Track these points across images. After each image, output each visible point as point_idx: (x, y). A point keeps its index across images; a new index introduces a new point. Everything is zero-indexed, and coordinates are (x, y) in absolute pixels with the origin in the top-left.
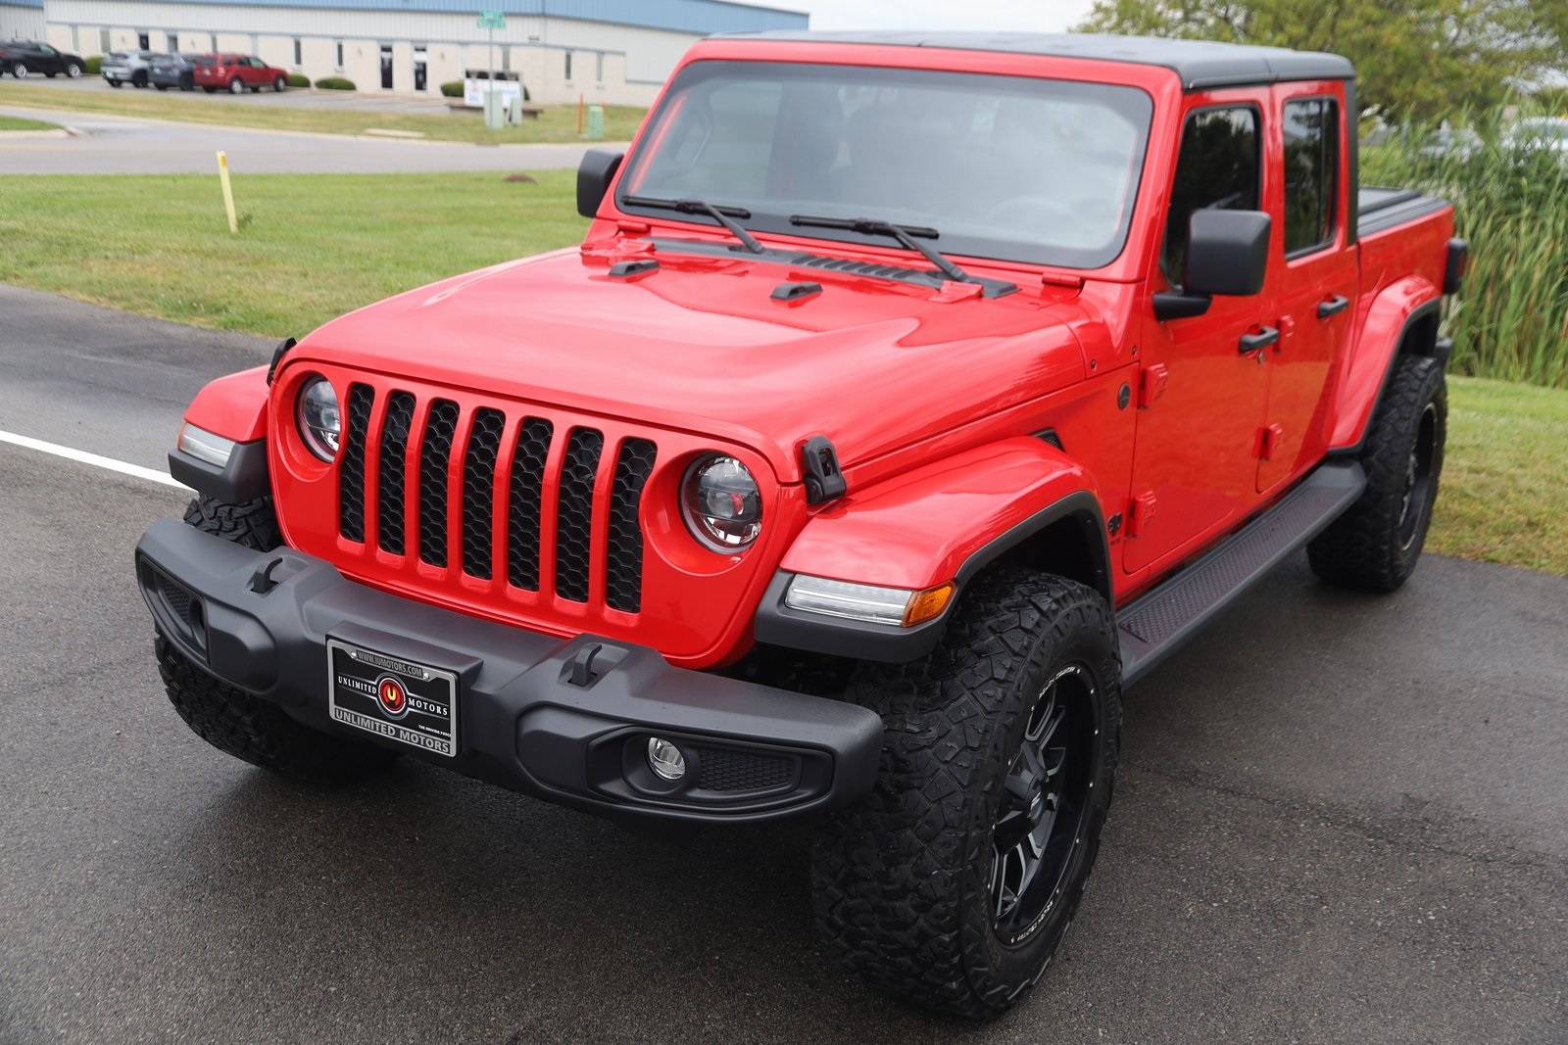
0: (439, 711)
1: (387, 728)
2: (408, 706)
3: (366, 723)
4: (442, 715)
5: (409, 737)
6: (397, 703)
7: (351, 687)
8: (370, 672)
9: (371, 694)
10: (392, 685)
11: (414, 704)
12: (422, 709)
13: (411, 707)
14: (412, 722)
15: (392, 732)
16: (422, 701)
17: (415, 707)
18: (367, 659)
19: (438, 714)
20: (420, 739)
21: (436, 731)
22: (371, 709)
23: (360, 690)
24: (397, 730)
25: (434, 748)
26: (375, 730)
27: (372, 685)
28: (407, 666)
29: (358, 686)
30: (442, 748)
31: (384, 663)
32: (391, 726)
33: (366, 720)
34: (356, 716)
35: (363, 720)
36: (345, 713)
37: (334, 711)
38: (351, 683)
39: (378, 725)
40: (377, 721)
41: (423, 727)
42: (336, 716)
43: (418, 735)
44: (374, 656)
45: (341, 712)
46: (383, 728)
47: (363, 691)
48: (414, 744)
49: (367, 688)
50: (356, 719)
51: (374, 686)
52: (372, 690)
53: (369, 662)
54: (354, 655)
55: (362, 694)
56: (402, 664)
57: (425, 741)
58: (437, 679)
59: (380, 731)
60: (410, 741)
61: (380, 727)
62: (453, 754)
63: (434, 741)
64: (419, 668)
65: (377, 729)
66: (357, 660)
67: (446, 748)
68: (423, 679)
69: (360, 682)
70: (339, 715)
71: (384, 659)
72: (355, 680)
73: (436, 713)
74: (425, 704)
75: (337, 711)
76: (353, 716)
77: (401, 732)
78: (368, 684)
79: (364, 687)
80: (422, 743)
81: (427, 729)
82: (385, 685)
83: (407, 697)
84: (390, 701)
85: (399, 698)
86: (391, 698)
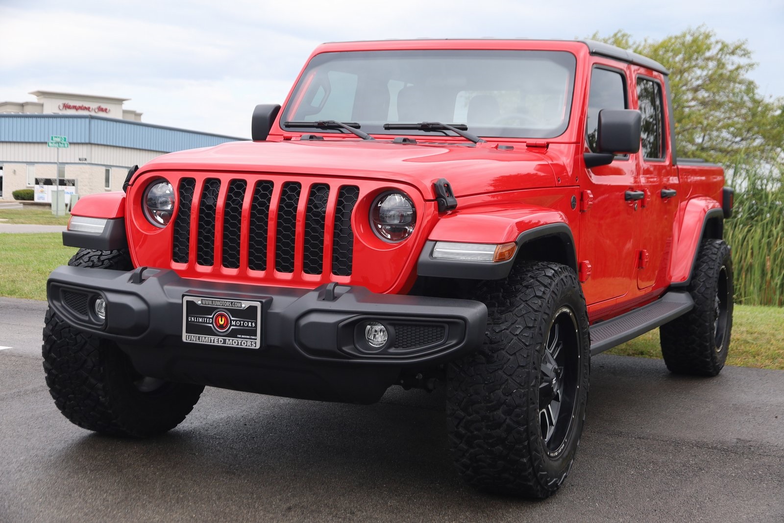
0: (250, 325)
1: (218, 340)
2: (231, 325)
3: (206, 340)
4: (252, 327)
5: (232, 342)
6: (224, 326)
7: (197, 322)
8: (208, 310)
9: (209, 323)
10: (222, 316)
12: (240, 326)
13: (233, 326)
14: (233, 334)
15: (221, 341)
16: (240, 321)
17: (236, 325)
18: (209, 302)
19: (250, 327)
20: (238, 343)
22: (209, 332)
23: (202, 322)
24: (225, 340)
25: (246, 346)
27: (210, 318)
28: (232, 303)
29: (201, 320)
30: (251, 345)
31: (218, 303)
32: (221, 339)
33: (205, 338)
34: (199, 337)
35: (203, 338)
36: (192, 337)
37: (185, 337)
38: (196, 319)
39: (212, 339)
40: (213, 338)
41: (240, 336)
42: (186, 340)
43: (237, 340)
44: (212, 300)
45: (190, 337)
46: (215, 341)
47: (204, 323)
48: (235, 345)
49: (207, 320)
50: (199, 339)
51: (211, 318)
52: (209, 321)
53: (205, 304)
54: (200, 302)
55: (203, 324)
56: (229, 302)
57: (241, 343)
58: (250, 307)
59: (214, 342)
60: (232, 344)
61: (214, 340)
62: (258, 347)
63: (247, 341)
64: (239, 303)
65: (212, 342)
66: (201, 305)
67: (254, 344)
68: (241, 309)
69: (202, 318)
70: (188, 339)
71: (218, 301)
72: (199, 317)
73: (248, 326)
74: (242, 322)
75: (188, 336)
76: (197, 337)
77: (227, 340)
78: (207, 318)
79: (204, 320)
80: (239, 345)
81: (242, 336)
82: (218, 316)
83: (231, 320)
84: (220, 325)
85: (226, 322)
86: (221, 323)
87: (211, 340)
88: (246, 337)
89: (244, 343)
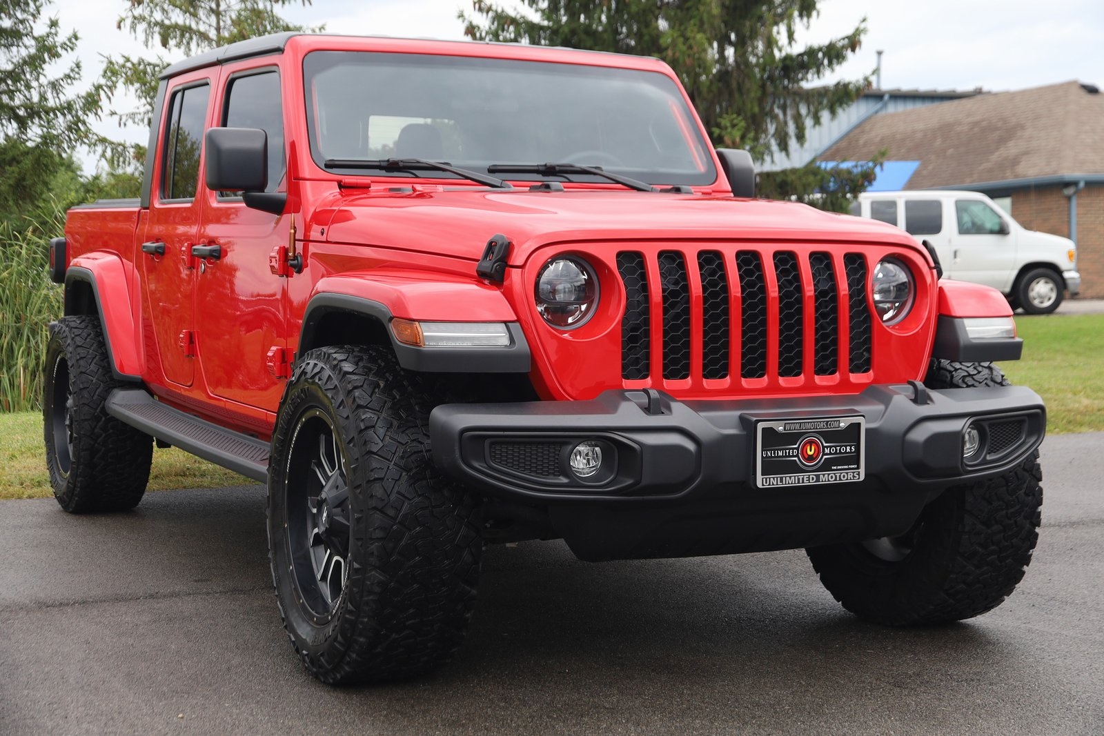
0: (848, 450)
1: (809, 478)
3: (790, 480)
4: (851, 452)
5: (827, 478)
6: (814, 456)
7: (775, 457)
8: (791, 438)
9: (793, 456)
10: (811, 443)
11: (830, 450)
12: (836, 453)
13: (827, 454)
14: (827, 466)
15: (813, 479)
16: (835, 447)
17: (830, 454)
18: (795, 427)
19: (849, 452)
20: (836, 477)
21: (845, 467)
22: (793, 468)
23: (782, 456)
24: (818, 477)
25: (847, 479)
26: (799, 483)
27: (793, 449)
28: (828, 422)
29: (780, 454)
30: (854, 477)
31: (808, 426)
32: (812, 475)
33: (790, 477)
34: (781, 478)
35: (788, 478)
36: (772, 479)
37: (760, 481)
38: (774, 453)
39: (801, 477)
40: (801, 475)
41: (835, 468)
42: (763, 485)
43: (834, 474)
44: (801, 423)
45: (768, 479)
46: (805, 479)
47: (786, 456)
48: (832, 481)
49: (789, 452)
50: (781, 481)
51: (795, 449)
52: (793, 453)
53: (795, 429)
54: (781, 428)
55: (784, 459)
56: (824, 422)
57: (840, 476)
58: (852, 425)
59: (803, 482)
60: (829, 481)
61: (803, 479)
62: (862, 477)
63: (847, 473)
64: (837, 421)
65: (801, 482)
66: (784, 432)
67: (857, 476)
68: (839, 429)
69: (783, 450)
70: (766, 483)
71: (809, 422)
72: (778, 450)
73: (846, 452)
74: (838, 448)
75: (764, 479)
76: (779, 479)
77: (821, 476)
78: (790, 449)
79: (786, 452)
80: (838, 479)
81: (838, 467)
82: (806, 444)
83: (824, 447)
84: (809, 456)
85: (817, 450)
86: (810, 453)
87: (799, 479)
88: (843, 467)
89: (844, 477)
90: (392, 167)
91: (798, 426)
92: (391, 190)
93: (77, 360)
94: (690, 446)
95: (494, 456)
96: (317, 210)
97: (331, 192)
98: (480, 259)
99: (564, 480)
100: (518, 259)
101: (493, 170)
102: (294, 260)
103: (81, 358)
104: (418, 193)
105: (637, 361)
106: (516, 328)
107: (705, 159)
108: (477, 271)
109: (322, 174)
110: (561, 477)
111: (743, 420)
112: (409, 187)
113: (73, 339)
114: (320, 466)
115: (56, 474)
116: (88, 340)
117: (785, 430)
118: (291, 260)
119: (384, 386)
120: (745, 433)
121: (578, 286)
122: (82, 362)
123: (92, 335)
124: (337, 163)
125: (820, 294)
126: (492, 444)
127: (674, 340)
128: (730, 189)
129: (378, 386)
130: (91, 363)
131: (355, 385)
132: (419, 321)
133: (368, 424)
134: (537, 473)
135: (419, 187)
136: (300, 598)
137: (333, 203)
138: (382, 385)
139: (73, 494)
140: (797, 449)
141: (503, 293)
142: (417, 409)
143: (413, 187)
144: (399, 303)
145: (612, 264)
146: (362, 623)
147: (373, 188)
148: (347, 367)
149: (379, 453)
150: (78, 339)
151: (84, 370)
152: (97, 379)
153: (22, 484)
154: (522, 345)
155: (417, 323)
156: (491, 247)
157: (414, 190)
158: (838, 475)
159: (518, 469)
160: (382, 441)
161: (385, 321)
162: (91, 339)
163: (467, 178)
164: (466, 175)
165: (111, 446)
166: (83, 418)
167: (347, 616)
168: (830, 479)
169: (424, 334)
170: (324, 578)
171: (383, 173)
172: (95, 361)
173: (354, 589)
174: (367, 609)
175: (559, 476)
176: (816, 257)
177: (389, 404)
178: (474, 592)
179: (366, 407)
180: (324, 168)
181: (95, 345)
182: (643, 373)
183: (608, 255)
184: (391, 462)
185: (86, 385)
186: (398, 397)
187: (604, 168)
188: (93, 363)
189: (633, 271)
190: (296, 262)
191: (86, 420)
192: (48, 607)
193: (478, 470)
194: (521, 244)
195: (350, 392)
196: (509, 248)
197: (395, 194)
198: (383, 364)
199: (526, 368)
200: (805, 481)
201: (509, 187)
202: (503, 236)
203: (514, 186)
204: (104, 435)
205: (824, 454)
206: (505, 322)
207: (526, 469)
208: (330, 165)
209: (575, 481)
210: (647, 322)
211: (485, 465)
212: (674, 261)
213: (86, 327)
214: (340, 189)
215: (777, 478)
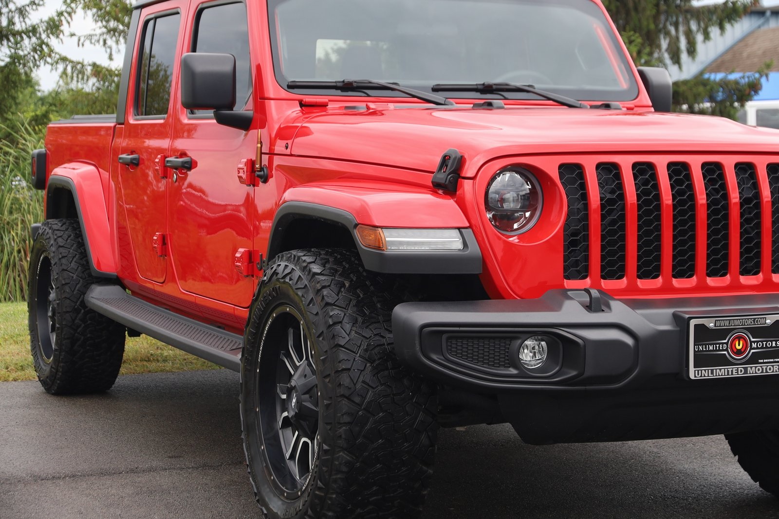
0: (774, 345)
1: (738, 370)
3: (721, 372)
4: (776, 347)
5: (754, 370)
6: (743, 350)
7: (706, 351)
8: (721, 334)
9: (723, 350)
10: (739, 338)
11: (756, 345)
12: (762, 347)
13: (754, 349)
14: (754, 360)
15: (741, 371)
16: (762, 342)
17: (757, 348)
18: (724, 324)
19: (774, 347)
20: (763, 369)
21: (771, 360)
22: (723, 361)
23: (713, 351)
24: (746, 369)
25: (773, 371)
26: (728, 375)
27: (723, 344)
28: (755, 319)
29: (711, 348)
30: (778, 369)
31: (737, 323)
32: (740, 367)
33: (720, 369)
34: (712, 371)
35: (718, 370)
36: (703, 371)
37: (693, 373)
38: (706, 348)
39: (730, 370)
40: (730, 368)
41: (762, 361)
42: (695, 377)
43: (761, 367)
44: (730, 320)
45: (700, 371)
46: (734, 371)
47: (716, 350)
48: (759, 373)
49: (719, 347)
50: (712, 373)
51: (725, 343)
52: (723, 347)
53: (724, 326)
54: (712, 325)
55: (715, 353)
56: (751, 319)
57: (766, 369)
58: (776, 322)
59: (732, 374)
60: (756, 373)
61: (732, 371)
63: (773, 366)
64: (763, 318)
65: (730, 374)
66: (714, 328)
68: (766, 325)
69: (713, 344)
70: (698, 375)
71: (737, 319)
72: (709, 344)
73: (771, 347)
74: (764, 343)
75: (696, 371)
76: (710, 371)
77: (749, 369)
78: (719, 344)
79: (716, 347)
80: (764, 371)
81: (765, 361)
82: (734, 339)
83: (751, 342)
84: (738, 350)
85: (745, 344)
86: (738, 347)
87: (728, 371)
88: (769, 360)
89: (770, 369)
90: (347, 87)
91: (727, 323)
92: (346, 108)
93: (60, 259)
94: (629, 341)
95: (451, 350)
96: (281, 126)
97: (294, 111)
98: (435, 171)
99: (514, 371)
100: (470, 170)
101: (436, 89)
102: (260, 171)
103: (63, 257)
104: (371, 111)
105: (576, 264)
106: (468, 233)
107: (627, 77)
108: (432, 182)
109: (284, 94)
110: (511, 369)
111: (676, 317)
112: (363, 105)
113: (55, 240)
114: (289, 356)
115: (40, 359)
116: (68, 241)
117: (715, 326)
118: (258, 171)
119: (350, 286)
120: (678, 329)
121: (524, 196)
122: (64, 261)
123: (72, 236)
124: (298, 84)
125: (744, 202)
126: (448, 338)
127: (610, 243)
128: (651, 104)
129: (344, 285)
130: (71, 262)
131: (323, 284)
132: (382, 227)
133: (336, 320)
134: (489, 365)
135: (372, 105)
136: (271, 475)
137: (295, 120)
138: (347, 285)
139: (55, 377)
140: (727, 343)
141: (456, 202)
142: (379, 306)
143: (367, 105)
144: (363, 211)
145: (554, 174)
146: (331, 499)
147: (331, 106)
148: (316, 268)
149: (346, 346)
150: (60, 240)
151: (65, 268)
152: (77, 276)
153: (7, 368)
154: (474, 249)
155: (380, 229)
156: (445, 159)
157: (368, 108)
158: (764, 368)
159: (472, 361)
160: (348, 335)
161: (350, 228)
162: (71, 240)
163: (414, 96)
164: (413, 93)
165: (89, 335)
166: (64, 310)
167: (317, 492)
168: (757, 372)
169: (387, 239)
170: (292, 457)
171: (339, 92)
172: (75, 259)
173: (324, 468)
174: (335, 486)
175: (509, 367)
176: (741, 168)
177: (354, 302)
178: (431, 471)
179: (334, 305)
180: (286, 88)
181: (75, 245)
182: (583, 274)
183: (550, 166)
184: (357, 354)
185: (67, 281)
186: (361, 296)
187: (536, 86)
188: (73, 262)
189: (573, 182)
190: (262, 173)
191: (67, 312)
192: (42, 480)
193: (436, 361)
194: (472, 158)
195: (319, 291)
196: (461, 162)
197: (351, 112)
198: (347, 266)
199: (478, 270)
200: (734, 373)
201: (452, 105)
202: (455, 151)
203: (456, 103)
204: (83, 325)
205: (751, 349)
206: (459, 228)
207: (479, 361)
208: (292, 86)
209: (524, 372)
210: (586, 228)
211: (443, 358)
212: (611, 172)
213: (67, 229)
214: (301, 107)
215: (708, 370)
